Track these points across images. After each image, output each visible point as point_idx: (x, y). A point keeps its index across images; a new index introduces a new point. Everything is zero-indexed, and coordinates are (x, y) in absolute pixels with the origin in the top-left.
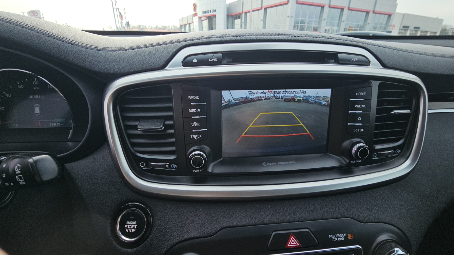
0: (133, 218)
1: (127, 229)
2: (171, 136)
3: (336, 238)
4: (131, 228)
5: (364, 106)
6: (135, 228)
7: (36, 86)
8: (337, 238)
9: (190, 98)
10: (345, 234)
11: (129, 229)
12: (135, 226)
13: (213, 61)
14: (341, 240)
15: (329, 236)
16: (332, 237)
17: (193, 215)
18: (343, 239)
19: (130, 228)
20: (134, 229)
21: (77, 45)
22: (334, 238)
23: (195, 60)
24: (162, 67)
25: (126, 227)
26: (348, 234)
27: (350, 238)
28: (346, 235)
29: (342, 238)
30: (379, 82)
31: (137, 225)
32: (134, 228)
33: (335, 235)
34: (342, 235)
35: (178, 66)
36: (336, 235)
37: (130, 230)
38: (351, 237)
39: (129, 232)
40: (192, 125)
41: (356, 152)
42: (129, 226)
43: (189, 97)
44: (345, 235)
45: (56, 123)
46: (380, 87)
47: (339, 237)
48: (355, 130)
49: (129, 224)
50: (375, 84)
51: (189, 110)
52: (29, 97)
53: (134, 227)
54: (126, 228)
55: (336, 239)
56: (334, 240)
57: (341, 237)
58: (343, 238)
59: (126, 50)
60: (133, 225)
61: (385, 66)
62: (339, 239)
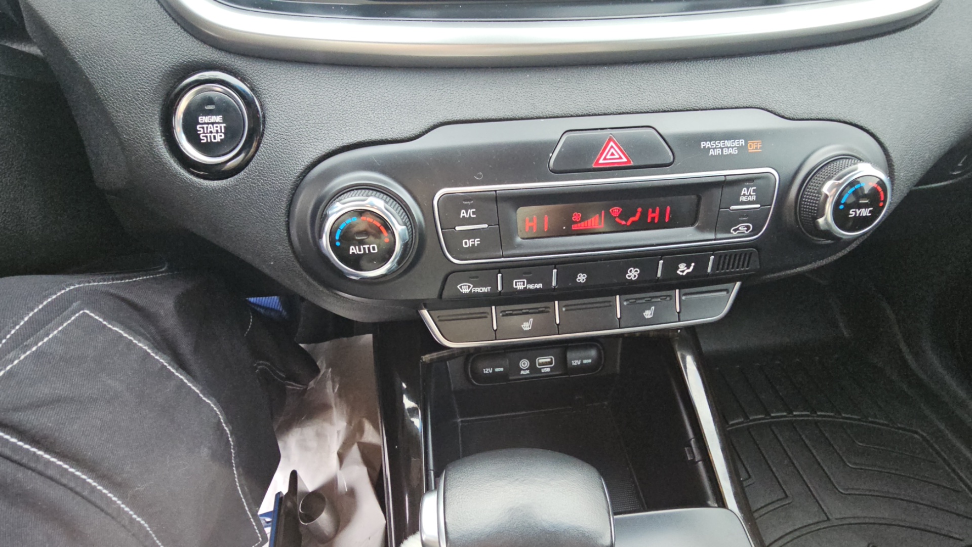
0: (212, 108)
1: (204, 135)
3: (718, 150)
4: (211, 132)
6: (221, 132)
8: (722, 149)
10: (743, 140)
11: (208, 135)
12: (221, 127)
14: (730, 153)
15: (702, 143)
16: (710, 146)
18: (736, 151)
19: (208, 132)
20: (219, 134)
22: (714, 149)
25: (198, 129)
26: (749, 142)
27: (753, 149)
28: (743, 143)
29: (734, 149)
31: (225, 125)
32: (219, 131)
33: (717, 142)
34: (734, 142)
36: (720, 143)
37: (210, 137)
38: (756, 148)
39: (209, 141)
42: (207, 128)
44: (741, 143)
47: (725, 147)
49: (205, 123)
53: (219, 129)
54: (199, 133)
55: (718, 152)
56: (713, 153)
57: (730, 147)
58: (736, 148)
60: (215, 125)
62: (727, 151)
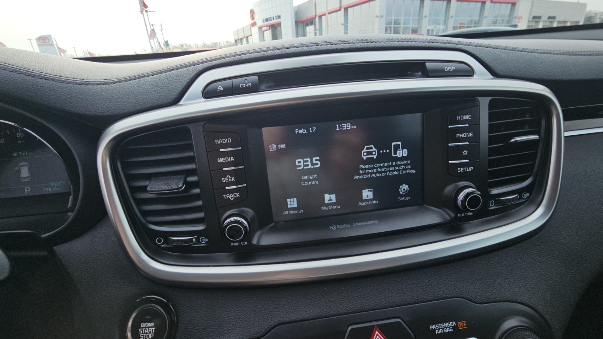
0: (149, 318)
1: (142, 334)
2: (197, 197)
3: (440, 330)
4: (147, 333)
5: (470, 135)
6: (152, 333)
7: (20, 139)
8: (443, 329)
9: (217, 143)
10: (454, 322)
11: (145, 335)
12: (153, 330)
13: (246, 87)
14: (449, 331)
15: (430, 326)
16: (435, 328)
17: (234, 309)
18: (452, 329)
19: (145, 333)
20: (151, 334)
21: (55, 80)
22: (438, 329)
23: (220, 88)
24: (175, 102)
25: (140, 331)
26: (458, 322)
27: (462, 327)
28: (455, 324)
29: (450, 328)
30: (489, 99)
31: (155, 328)
32: (151, 332)
33: (439, 325)
34: (449, 324)
35: (197, 98)
36: (441, 325)
37: (146, 335)
38: (464, 326)
39: (145, 338)
40: (224, 180)
41: (463, 201)
42: (145, 330)
43: (217, 141)
44: (453, 324)
45: (52, 187)
46: (492, 105)
47: (445, 328)
48: (460, 170)
49: (144, 327)
50: (484, 102)
51: (218, 159)
52: (13, 155)
53: (151, 331)
54: (140, 333)
55: (441, 331)
56: (438, 332)
57: (448, 327)
58: (451, 328)
59: (125, 81)
60: (149, 329)
61: (496, 74)
62: (446, 330)
